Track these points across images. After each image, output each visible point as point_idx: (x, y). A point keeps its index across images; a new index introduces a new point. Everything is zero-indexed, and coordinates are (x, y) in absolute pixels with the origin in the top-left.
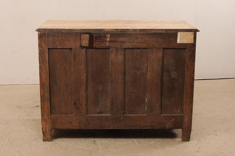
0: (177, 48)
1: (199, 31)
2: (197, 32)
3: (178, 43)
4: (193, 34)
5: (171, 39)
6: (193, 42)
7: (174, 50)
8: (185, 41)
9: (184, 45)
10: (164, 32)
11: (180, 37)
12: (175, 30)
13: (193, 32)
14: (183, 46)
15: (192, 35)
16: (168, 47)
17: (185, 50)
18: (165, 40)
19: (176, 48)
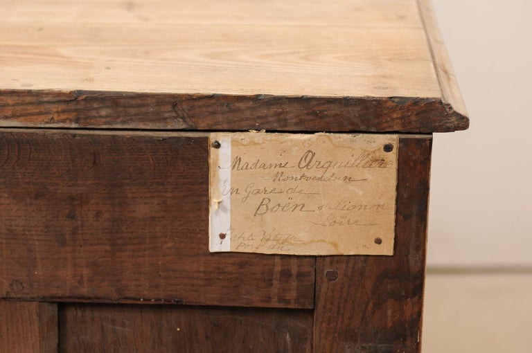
0: (203, 301)
1: (462, 123)
2: (437, 137)
3: (215, 246)
4: (392, 156)
5: (142, 210)
6: (387, 249)
7: (174, 323)
8: (303, 236)
9: (286, 274)
10: (53, 124)
11: (235, 191)
12: (175, 101)
13: (393, 139)
14: (276, 288)
15: (382, 162)
16: (106, 290)
17: (299, 324)
18: (72, 216)
19: (192, 298)
